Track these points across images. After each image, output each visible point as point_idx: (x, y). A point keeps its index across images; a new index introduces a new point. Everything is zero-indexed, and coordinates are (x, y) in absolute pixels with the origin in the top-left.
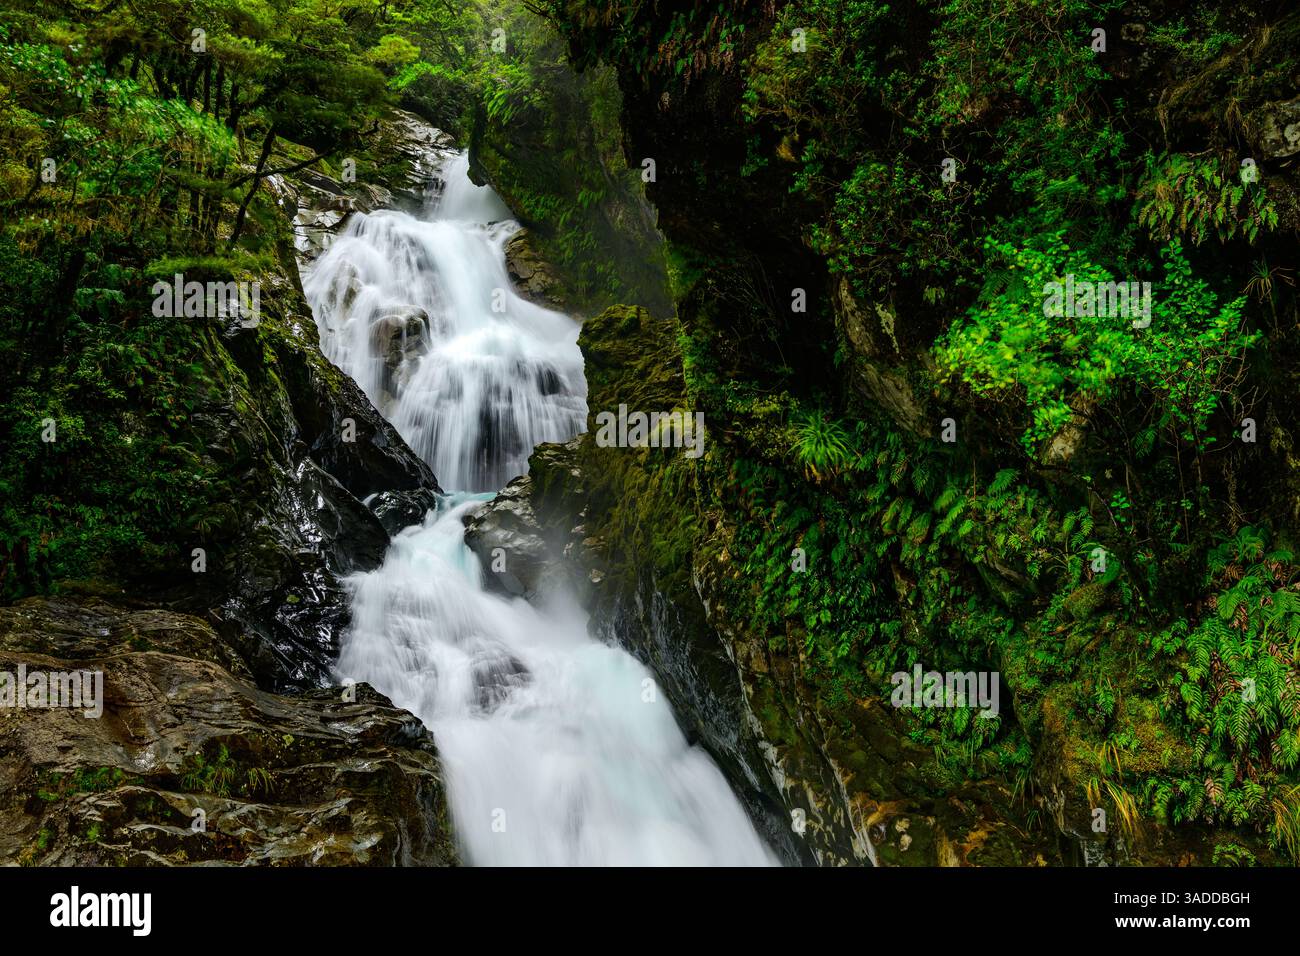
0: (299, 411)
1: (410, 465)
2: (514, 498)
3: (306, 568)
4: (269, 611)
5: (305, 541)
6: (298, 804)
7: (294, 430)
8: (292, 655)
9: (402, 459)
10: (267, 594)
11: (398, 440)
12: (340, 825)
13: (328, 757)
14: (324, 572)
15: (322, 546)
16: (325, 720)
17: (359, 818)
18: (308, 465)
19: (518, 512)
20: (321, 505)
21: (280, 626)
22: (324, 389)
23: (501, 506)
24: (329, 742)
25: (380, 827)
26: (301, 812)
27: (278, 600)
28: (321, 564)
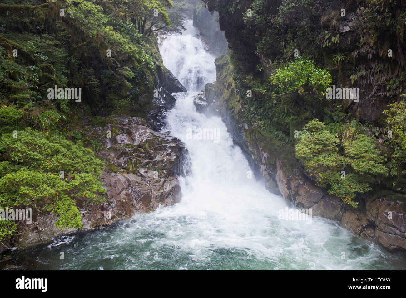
0: (160, 78)
1: (182, 88)
2: (202, 94)
3: (162, 109)
4: (156, 117)
5: (161, 103)
6: (161, 151)
7: (159, 81)
8: (160, 125)
9: (180, 86)
10: (155, 114)
11: (179, 83)
12: (169, 155)
13: (166, 143)
14: (165, 109)
15: (165, 104)
16: (166, 137)
17: (172, 154)
18: (162, 88)
19: (203, 97)
20: (164, 96)
21: (158, 119)
22: (164, 73)
23: (199, 96)
24: (167, 141)
25: (176, 155)
26: (162, 152)
27: (157, 115)
28: (165, 108)
